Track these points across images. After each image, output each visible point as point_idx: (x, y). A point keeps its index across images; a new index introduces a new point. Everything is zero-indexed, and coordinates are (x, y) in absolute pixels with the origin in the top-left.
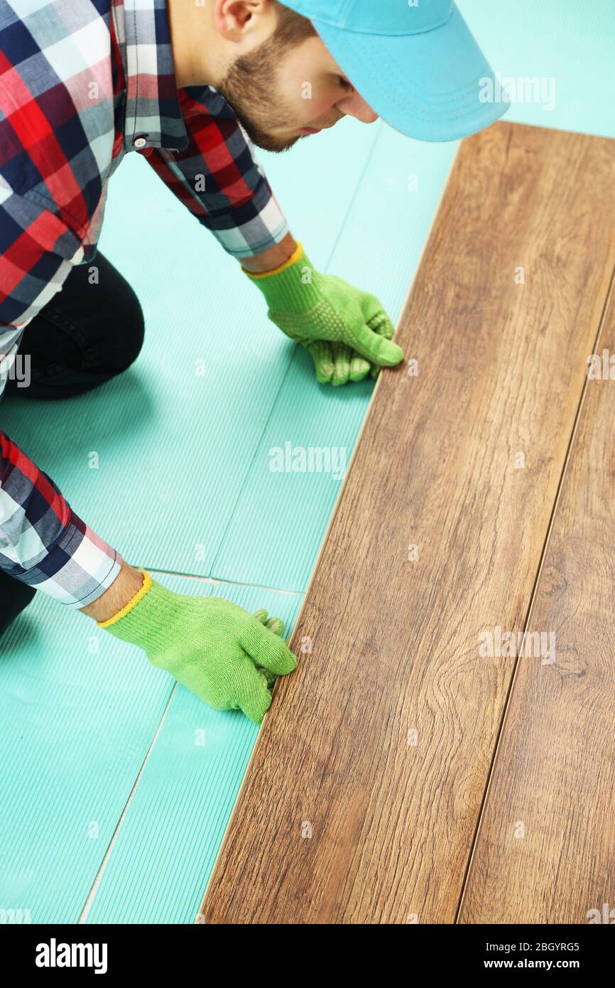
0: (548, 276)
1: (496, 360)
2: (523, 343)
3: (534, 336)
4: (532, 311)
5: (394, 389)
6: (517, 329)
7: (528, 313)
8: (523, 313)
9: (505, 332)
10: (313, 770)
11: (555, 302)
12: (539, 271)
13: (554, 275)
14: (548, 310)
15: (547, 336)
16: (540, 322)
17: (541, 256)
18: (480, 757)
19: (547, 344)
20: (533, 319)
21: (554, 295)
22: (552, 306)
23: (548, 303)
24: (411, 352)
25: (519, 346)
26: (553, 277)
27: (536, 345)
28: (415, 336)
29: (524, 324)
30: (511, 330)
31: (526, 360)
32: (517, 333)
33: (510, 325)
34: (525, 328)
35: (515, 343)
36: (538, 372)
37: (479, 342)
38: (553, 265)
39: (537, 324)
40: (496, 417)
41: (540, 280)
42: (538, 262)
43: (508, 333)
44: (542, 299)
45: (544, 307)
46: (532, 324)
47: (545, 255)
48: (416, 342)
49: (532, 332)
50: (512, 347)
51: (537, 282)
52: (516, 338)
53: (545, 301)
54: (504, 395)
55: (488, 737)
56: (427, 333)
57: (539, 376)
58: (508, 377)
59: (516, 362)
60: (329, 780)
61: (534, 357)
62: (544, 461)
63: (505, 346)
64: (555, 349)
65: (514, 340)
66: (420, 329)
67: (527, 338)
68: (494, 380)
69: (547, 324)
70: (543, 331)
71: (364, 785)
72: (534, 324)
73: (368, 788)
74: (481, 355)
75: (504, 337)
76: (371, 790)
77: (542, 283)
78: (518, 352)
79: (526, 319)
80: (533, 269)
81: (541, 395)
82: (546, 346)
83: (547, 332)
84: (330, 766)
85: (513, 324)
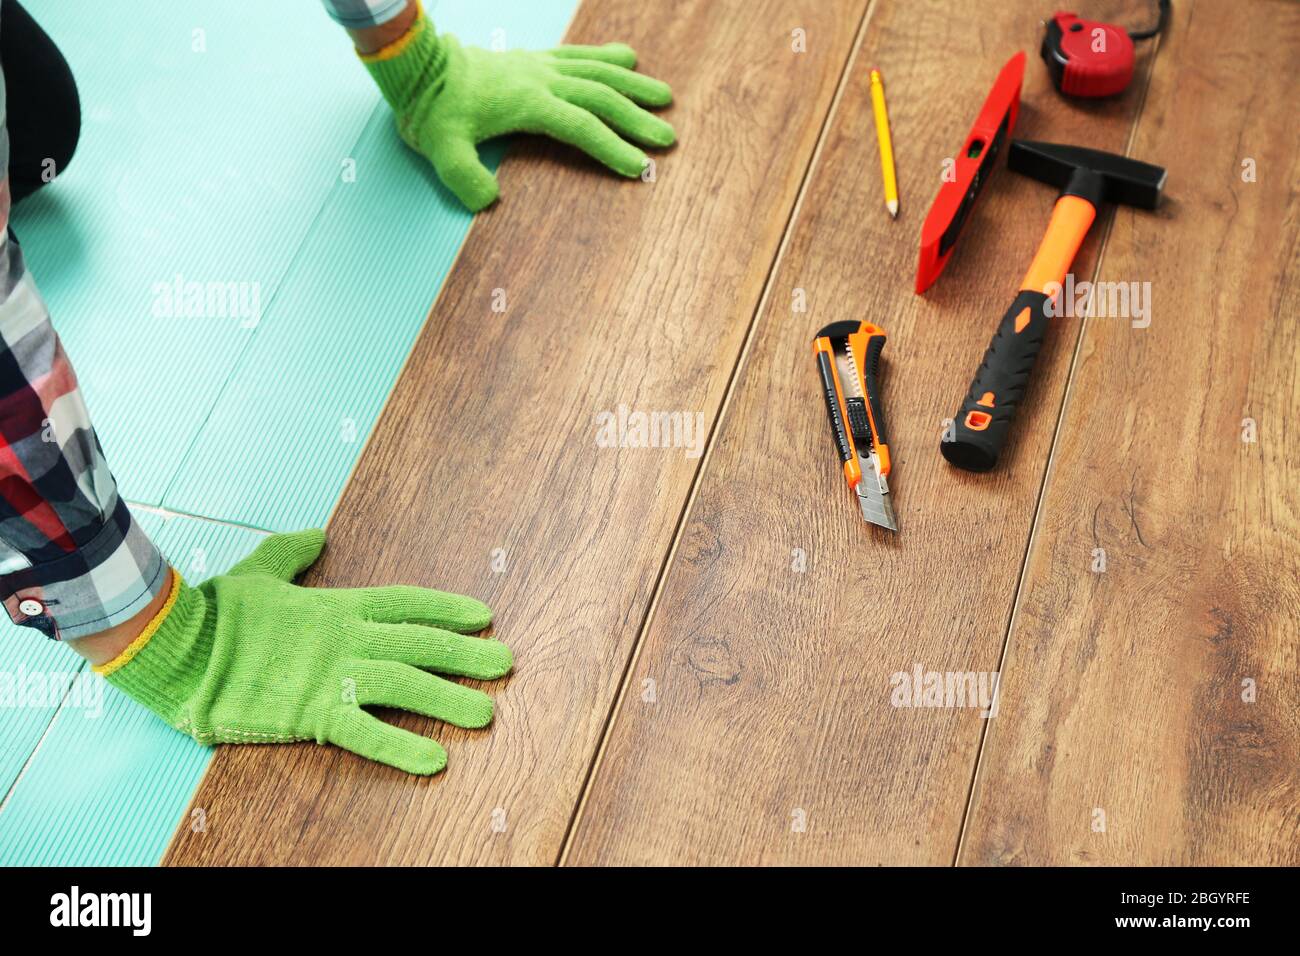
0: (729, 115)
1: (639, 230)
2: (683, 207)
3: (700, 197)
4: (701, 164)
5: (480, 268)
6: (676, 188)
7: (694, 166)
8: (687, 166)
9: (657, 192)
10: (289, 815)
11: (737, 150)
12: (716, 110)
13: (739, 115)
14: (724, 162)
15: (720, 197)
16: (711, 178)
17: (721, 88)
18: (560, 793)
19: (720, 209)
20: (701, 174)
21: (736, 141)
22: (732, 157)
23: (726, 153)
24: (510, 216)
25: (677, 211)
26: (735, 116)
27: (702, 209)
28: (518, 195)
29: (688, 180)
30: (667, 188)
31: (686, 230)
32: (675, 193)
33: (665, 182)
34: (688, 186)
35: (671, 207)
36: (702, 247)
37: (616, 205)
38: (738, 100)
39: (707, 180)
40: (632, 309)
41: (716, 121)
42: (715, 97)
43: (661, 193)
44: (716, 148)
45: (719, 158)
46: (699, 181)
47: (728, 88)
48: (520, 204)
49: (697, 194)
50: (666, 211)
51: (712, 124)
52: (673, 199)
53: (721, 151)
54: (648, 278)
55: (576, 765)
56: (538, 191)
57: (704, 253)
58: (657, 253)
59: (670, 233)
60: (314, 831)
61: (698, 226)
62: (701, 371)
63: (655, 209)
64: (730, 215)
65: (669, 203)
66: (528, 184)
67: (689, 199)
68: (635, 257)
69: (722, 181)
70: (715, 191)
71: (369, 836)
72: (703, 180)
73: (376, 841)
74: (617, 222)
75: (655, 198)
76: (379, 844)
77: (719, 126)
78: (674, 218)
79: (690, 174)
80: (707, 106)
81: (704, 278)
82: (717, 211)
83: (721, 191)
84: (318, 810)
85: (670, 180)
